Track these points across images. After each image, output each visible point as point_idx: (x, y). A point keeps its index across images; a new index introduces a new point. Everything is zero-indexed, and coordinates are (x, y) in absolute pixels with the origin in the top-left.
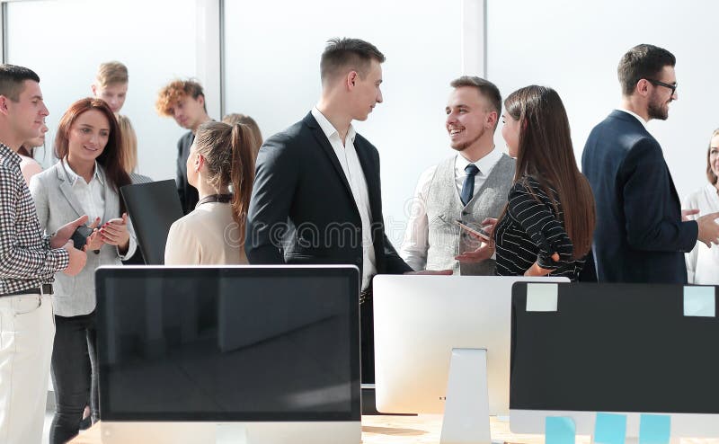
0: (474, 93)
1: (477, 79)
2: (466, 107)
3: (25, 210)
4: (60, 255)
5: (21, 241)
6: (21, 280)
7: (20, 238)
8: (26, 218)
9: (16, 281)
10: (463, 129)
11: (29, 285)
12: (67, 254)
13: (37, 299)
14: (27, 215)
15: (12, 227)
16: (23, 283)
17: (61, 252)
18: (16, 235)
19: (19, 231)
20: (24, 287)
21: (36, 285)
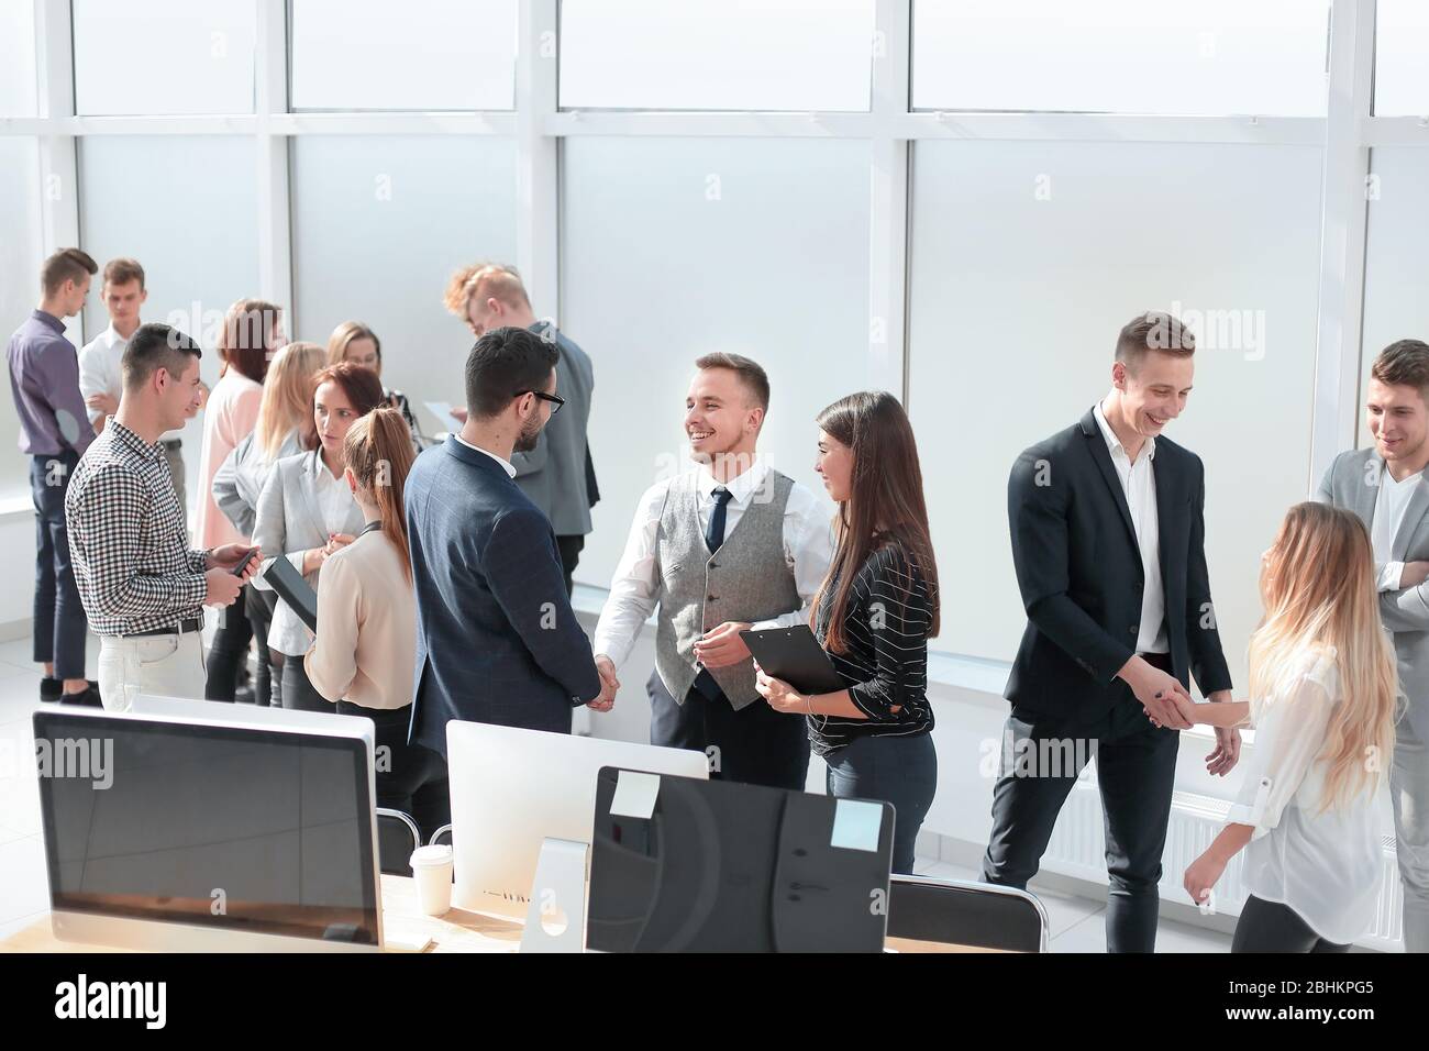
0: (729, 379)
1: (735, 358)
2: (717, 400)
3: (157, 525)
4: (193, 584)
5: (152, 566)
6: (149, 617)
7: (150, 562)
8: (159, 536)
9: (142, 618)
10: (713, 432)
11: (160, 624)
12: (204, 583)
13: (171, 641)
14: (161, 532)
15: (133, 550)
16: (151, 621)
17: (196, 581)
18: (142, 560)
19: (147, 553)
20: (153, 626)
21: (170, 623)
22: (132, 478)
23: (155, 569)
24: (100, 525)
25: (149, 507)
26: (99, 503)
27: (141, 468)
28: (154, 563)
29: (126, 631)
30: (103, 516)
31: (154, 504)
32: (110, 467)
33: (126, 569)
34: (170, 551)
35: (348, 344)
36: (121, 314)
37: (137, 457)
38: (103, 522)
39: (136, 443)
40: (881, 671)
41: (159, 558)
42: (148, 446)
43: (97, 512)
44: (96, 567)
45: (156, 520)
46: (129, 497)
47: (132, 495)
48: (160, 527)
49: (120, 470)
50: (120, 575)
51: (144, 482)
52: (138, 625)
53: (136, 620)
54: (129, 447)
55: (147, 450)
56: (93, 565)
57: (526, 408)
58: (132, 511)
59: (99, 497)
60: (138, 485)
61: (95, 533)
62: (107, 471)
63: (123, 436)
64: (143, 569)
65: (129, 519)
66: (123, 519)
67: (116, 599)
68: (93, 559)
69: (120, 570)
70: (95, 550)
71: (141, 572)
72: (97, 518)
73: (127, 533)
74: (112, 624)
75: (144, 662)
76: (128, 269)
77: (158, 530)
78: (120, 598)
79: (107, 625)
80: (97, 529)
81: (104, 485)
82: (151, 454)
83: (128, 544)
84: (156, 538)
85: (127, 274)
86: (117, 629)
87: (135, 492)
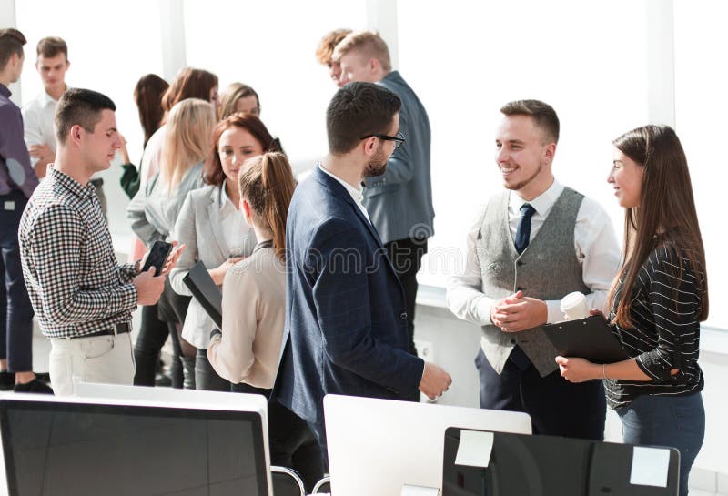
2: (520, 142)
3: (93, 250)
4: (126, 293)
5: (91, 283)
6: (91, 322)
7: (89, 279)
8: (95, 258)
9: (86, 323)
10: (518, 167)
11: (100, 327)
12: (135, 291)
13: (109, 341)
14: (96, 255)
15: (75, 271)
16: (93, 325)
17: (127, 290)
18: (83, 278)
19: (86, 272)
20: (95, 329)
21: (108, 327)
22: (71, 214)
23: (94, 285)
24: (48, 253)
25: (86, 236)
26: (46, 236)
27: (78, 206)
28: (92, 281)
29: (74, 334)
30: (50, 246)
31: (90, 234)
32: (53, 206)
33: (71, 287)
34: (105, 270)
35: (237, 100)
36: (52, 81)
37: (74, 197)
38: (50, 250)
39: (72, 185)
40: (662, 342)
41: (96, 276)
42: (82, 188)
43: (45, 243)
44: (47, 286)
45: (92, 246)
46: (70, 229)
47: (73, 227)
48: (96, 251)
49: (62, 208)
50: (66, 292)
51: (81, 217)
52: (83, 329)
53: (81, 325)
54: (67, 189)
55: (82, 191)
56: (45, 285)
57: (371, 147)
58: (73, 240)
59: (46, 231)
60: (76, 219)
61: (44, 259)
62: (51, 210)
63: (62, 180)
64: (84, 285)
65: (71, 247)
66: (66, 247)
67: (64, 310)
68: (44, 280)
69: (66, 288)
70: (45, 273)
71: (83, 288)
72: (45, 248)
73: (70, 258)
74: (62, 329)
75: (88, 358)
76: (55, 45)
77: (94, 254)
78: (67, 310)
79: (58, 330)
80: (46, 257)
81: (50, 221)
82: (85, 194)
83: (71, 267)
84: (93, 261)
85: (54, 49)
86: (66, 333)
87: (74, 225)
